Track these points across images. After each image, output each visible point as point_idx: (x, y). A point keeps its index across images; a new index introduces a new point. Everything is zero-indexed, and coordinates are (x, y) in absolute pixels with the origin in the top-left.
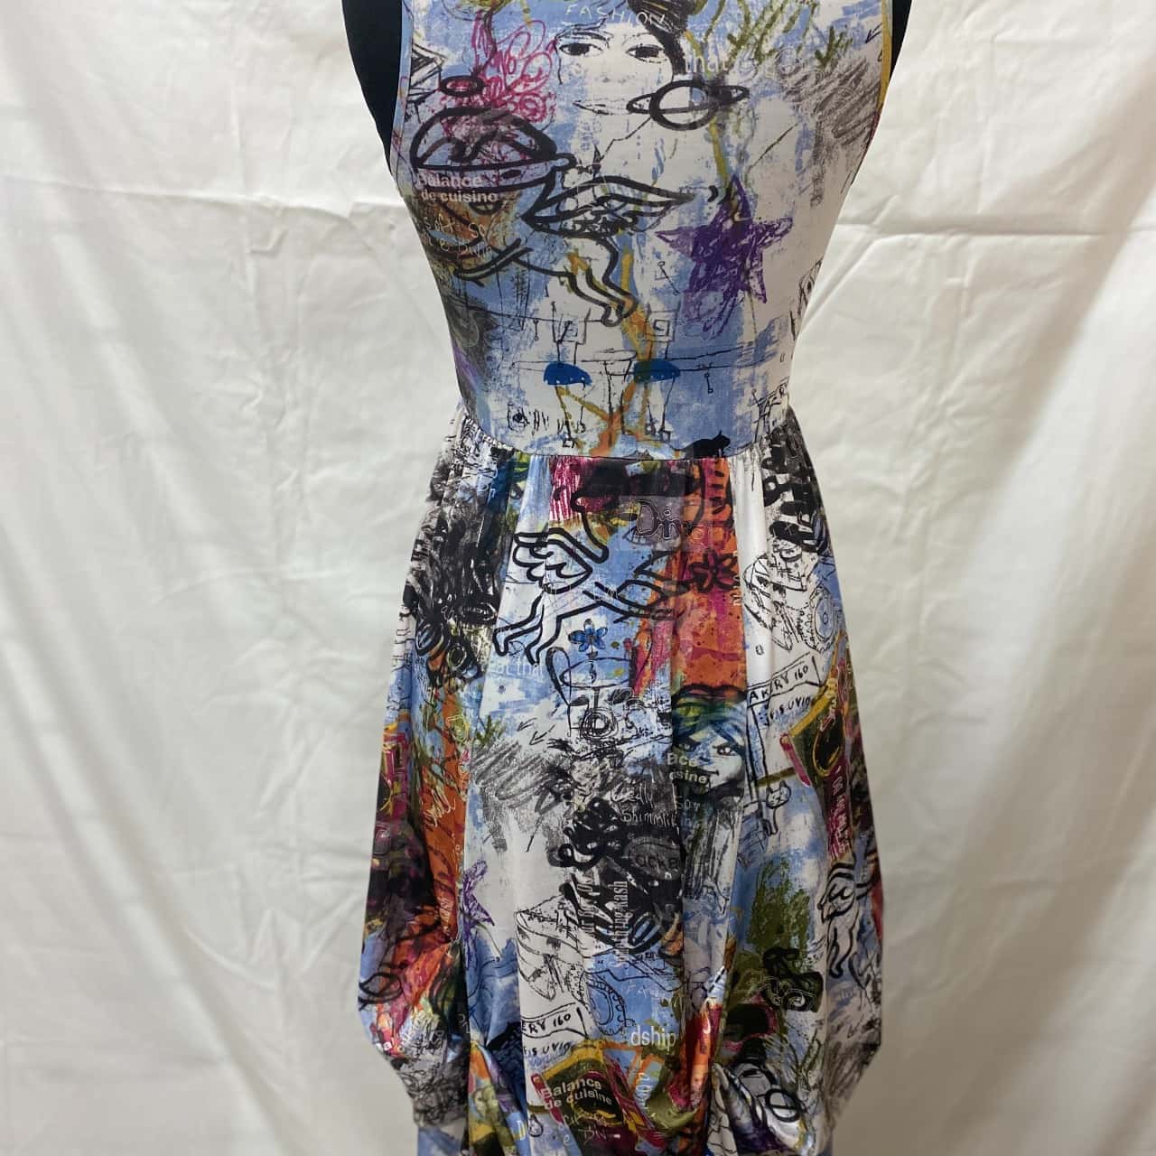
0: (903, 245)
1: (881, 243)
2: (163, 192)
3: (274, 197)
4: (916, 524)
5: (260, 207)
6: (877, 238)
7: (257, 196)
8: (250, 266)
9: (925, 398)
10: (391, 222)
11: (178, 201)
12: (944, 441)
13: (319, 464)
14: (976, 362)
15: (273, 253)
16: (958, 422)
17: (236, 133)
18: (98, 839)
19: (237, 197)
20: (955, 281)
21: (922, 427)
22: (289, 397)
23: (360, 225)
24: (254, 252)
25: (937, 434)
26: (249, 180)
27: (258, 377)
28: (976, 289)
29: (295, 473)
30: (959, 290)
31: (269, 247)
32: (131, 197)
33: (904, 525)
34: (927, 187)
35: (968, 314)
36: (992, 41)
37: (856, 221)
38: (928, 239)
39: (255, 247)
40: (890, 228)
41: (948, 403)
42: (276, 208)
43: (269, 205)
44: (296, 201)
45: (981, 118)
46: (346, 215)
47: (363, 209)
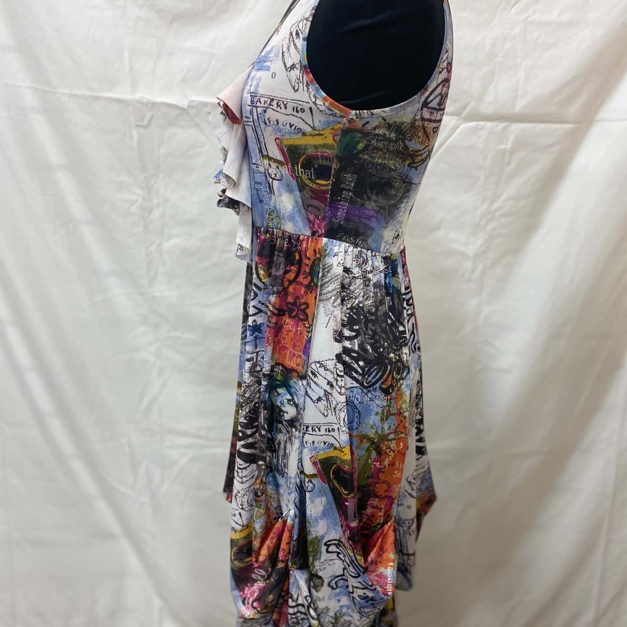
0: (476, 127)
1: (464, 126)
2: (88, 93)
3: (147, 96)
4: (478, 272)
5: (140, 102)
6: (463, 124)
7: (138, 96)
8: (135, 133)
9: (485, 207)
10: (209, 111)
11: (97, 98)
12: (494, 229)
13: (170, 237)
14: (512, 188)
15: (147, 127)
16: (502, 220)
17: (127, 62)
18: (56, 427)
19: (128, 96)
20: (502, 147)
21: (483, 222)
22: (155, 202)
23: (193, 112)
24: (137, 126)
25: (491, 226)
26: (134, 86)
27: (139, 191)
28: (513, 151)
29: (158, 241)
30: (505, 151)
31: (146, 122)
32: (72, 96)
33: (473, 271)
34: (489, 98)
35: (509, 164)
36: (526, 20)
37: (452, 114)
38: (490, 124)
39: (137, 123)
40: (470, 118)
41: (498, 209)
42: (148, 103)
43: (145, 101)
44: (159, 99)
45: (519, 61)
46: (186, 107)
47: (195, 104)
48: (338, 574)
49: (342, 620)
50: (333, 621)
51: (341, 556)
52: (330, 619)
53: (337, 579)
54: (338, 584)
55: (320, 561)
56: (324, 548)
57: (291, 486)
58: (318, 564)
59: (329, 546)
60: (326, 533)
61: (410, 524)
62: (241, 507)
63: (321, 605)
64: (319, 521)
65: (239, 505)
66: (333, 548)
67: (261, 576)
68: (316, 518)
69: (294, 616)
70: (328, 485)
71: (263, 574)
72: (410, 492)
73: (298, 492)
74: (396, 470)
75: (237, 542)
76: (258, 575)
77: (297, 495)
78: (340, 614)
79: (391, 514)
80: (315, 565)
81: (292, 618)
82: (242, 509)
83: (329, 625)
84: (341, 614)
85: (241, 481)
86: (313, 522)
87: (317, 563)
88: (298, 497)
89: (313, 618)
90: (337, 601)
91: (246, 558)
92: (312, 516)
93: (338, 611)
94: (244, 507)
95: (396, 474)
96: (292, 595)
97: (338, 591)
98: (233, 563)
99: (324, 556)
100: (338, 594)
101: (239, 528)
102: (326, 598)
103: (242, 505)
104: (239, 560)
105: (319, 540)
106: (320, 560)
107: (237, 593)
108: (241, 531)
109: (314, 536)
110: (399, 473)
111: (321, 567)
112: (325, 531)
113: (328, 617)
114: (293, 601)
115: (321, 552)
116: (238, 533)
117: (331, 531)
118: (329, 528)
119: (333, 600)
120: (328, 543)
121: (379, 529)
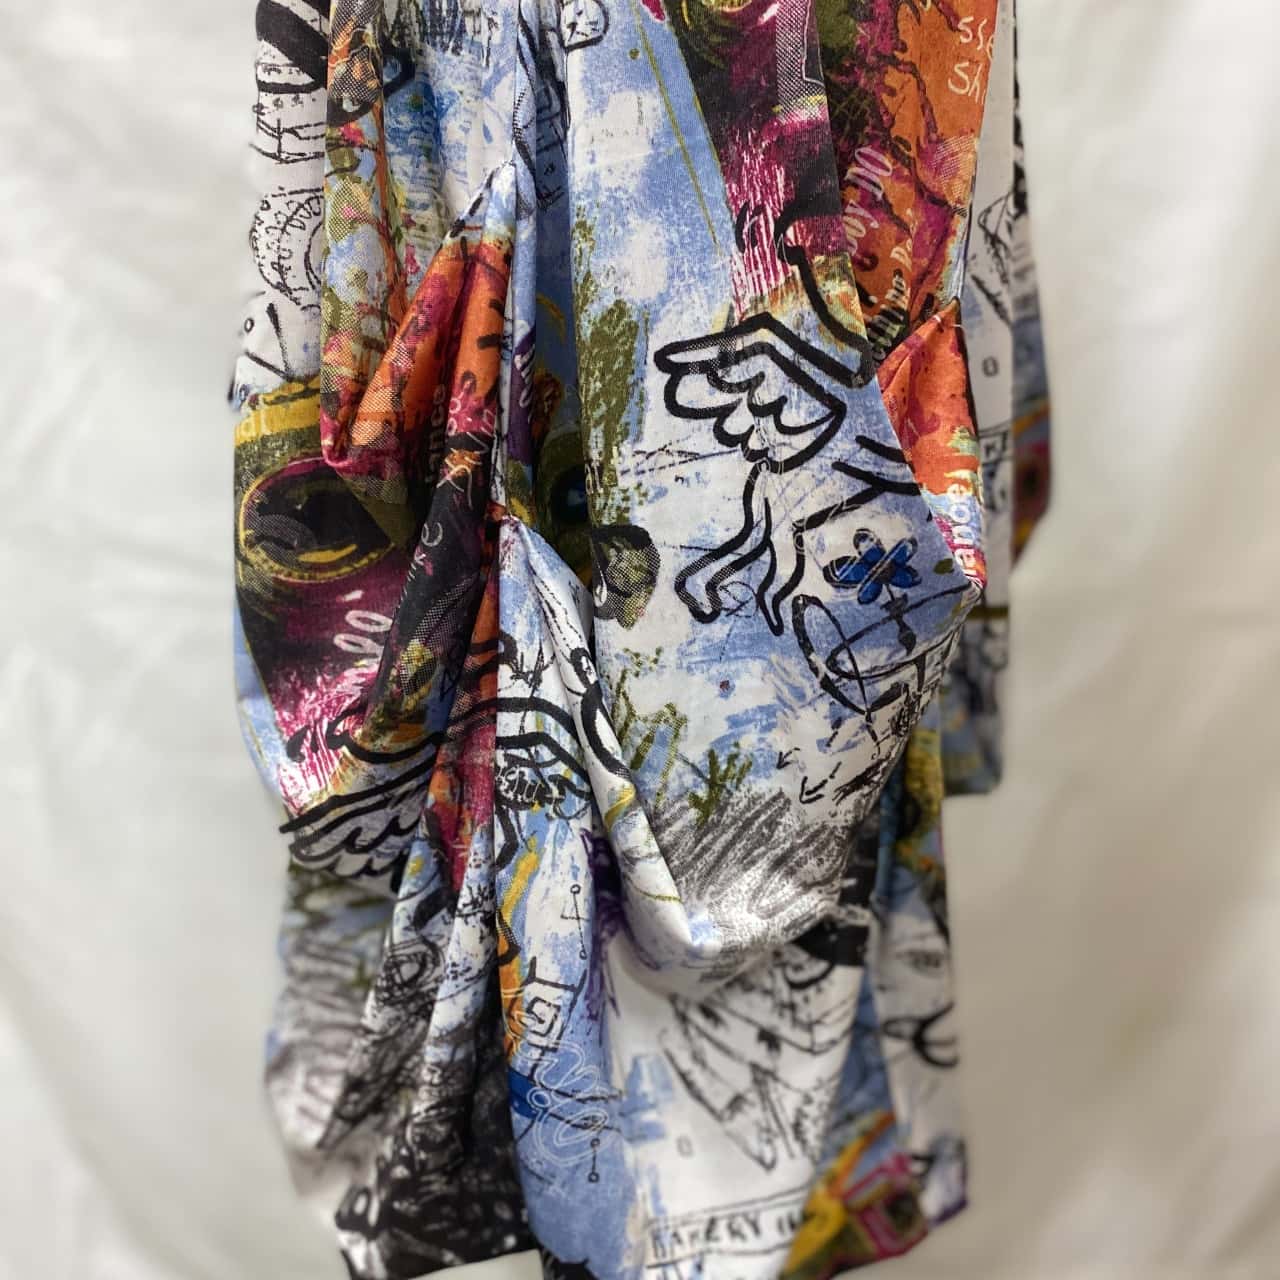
48: (721, 537)
49: (740, 798)
50: (702, 793)
51: (736, 424)
52: (689, 779)
53: (716, 567)
54: (722, 594)
55: (640, 447)
56: (655, 381)
57: (497, 38)
58: (630, 463)
59: (677, 372)
60: (663, 299)
61: (993, 456)
62: (275, 278)
63: (646, 697)
64: (633, 219)
65: (268, 270)
66: (695, 391)
67: (375, 637)
68: (616, 200)
69: (522, 753)
70: (672, 23)
71: (382, 629)
72: (993, 290)
73: (531, 65)
74: (959, 59)
75: (261, 456)
76: (363, 633)
77: (526, 83)
78: (732, 759)
79: (939, 295)
80: (619, 469)
81: (514, 761)
82: (282, 287)
83: (684, 809)
84: (739, 763)
85: (273, 150)
86: (605, 225)
87: (625, 458)
88: (529, 94)
89: (612, 764)
90: (716, 690)
91: (306, 547)
92: (597, 188)
93: (720, 741)
94: (291, 283)
95: (961, 83)
96: (511, 644)
97: (718, 630)
98: (245, 561)
99: (658, 425)
100: (720, 652)
101: (268, 383)
102: (670, 657)
103: (280, 269)
104: (272, 545)
105: (632, 329)
106: (638, 438)
107: (262, 709)
108: (279, 400)
109: (609, 302)
110: (971, 74)
111: (645, 479)
112: (660, 285)
113: (678, 765)
114: (518, 674)
115: (642, 398)
116: (263, 408)
117: (688, 288)
118: (675, 273)
119: (698, 678)
120: (674, 358)
121: (896, 342)
